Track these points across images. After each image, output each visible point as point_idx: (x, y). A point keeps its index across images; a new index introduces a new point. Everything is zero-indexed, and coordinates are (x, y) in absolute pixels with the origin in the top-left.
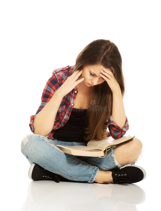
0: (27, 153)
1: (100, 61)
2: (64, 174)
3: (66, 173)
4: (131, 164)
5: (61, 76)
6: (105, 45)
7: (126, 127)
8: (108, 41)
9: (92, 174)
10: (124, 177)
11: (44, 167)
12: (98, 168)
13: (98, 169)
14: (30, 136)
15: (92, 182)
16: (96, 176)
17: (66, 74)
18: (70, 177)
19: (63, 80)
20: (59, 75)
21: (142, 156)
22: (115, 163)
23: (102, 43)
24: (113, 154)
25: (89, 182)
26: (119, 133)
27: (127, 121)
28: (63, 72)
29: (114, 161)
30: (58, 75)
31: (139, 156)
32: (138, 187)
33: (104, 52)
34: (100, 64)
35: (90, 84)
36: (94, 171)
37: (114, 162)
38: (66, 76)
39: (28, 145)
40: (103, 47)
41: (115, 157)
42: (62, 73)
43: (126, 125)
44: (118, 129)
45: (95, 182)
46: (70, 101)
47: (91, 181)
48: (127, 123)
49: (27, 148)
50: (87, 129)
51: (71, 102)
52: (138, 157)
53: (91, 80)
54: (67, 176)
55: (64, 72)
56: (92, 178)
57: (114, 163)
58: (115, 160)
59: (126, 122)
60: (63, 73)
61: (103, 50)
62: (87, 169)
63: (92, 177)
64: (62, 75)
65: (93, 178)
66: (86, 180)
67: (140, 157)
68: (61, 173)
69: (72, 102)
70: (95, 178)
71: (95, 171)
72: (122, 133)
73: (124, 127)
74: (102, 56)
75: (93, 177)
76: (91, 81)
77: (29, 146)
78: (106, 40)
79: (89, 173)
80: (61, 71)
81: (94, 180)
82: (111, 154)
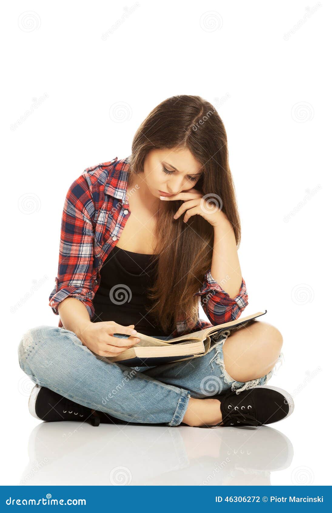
0: (33, 370)
1: (186, 140)
2: (116, 411)
3: (120, 409)
4: (258, 380)
5: (98, 176)
6: (192, 104)
7: (242, 296)
8: (198, 99)
9: (177, 408)
10: (246, 411)
11: (71, 397)
12: (188, 393)
13: (189, 396)
14: (37, 331)
15: (177, 425)
16: (184, 412)
17: (108, 172)
18: (129, 415)
19: (102, 185)
20: (94, 175)
21: (282, 364)
22: (225, 378)
23: (186, 102)
24: (221, 358)
25: (170, 424)
26: (228, 308)
27: (243, 284)
28: (103, 169)
29: (222, 373)
30: (92, 175)
31: (276, 365)
32: (277, 435)
33: (191, 120)
34: (185, 145)
35: (164, 193)
36: (180, 400)
37: (221, 376)
38: (108, 178)
39: (34, 351)
40: (189, 110)
41: (224, 365)
42: (100, 172)
43: (242, 292)
44: (225, 299)
45: (183, 424)
46: (112, 230)
47: (176, 421)
48: (243, 288)
49: (32, 358)
50: (152, 290)
51: (112, 233)
52: (273, 366)
53: (167, 182)
54: (122, 413)
55: (106, 170)
56: (177, 417)
57: (222, 378)
58: (224, 371)
59: (242, 286)
60: (104, 172)
61: (188, 117)
62: (166, 397)
63: (176, 414)
64: (100, 175)
65: (178, 415)
66: (164, 421)
67: (278, 365)
68: (110, 409)
69: (115, 233)
70: (183, 415)
71: (184, 400)
72: (233, 308)
73: (239, 296)
74: (188, 128)
75: (178, 413)
76: (166, 185)
77: (36, 352)
78: (192, 96)
79: (170, 406)
80: (99, 166)
81: (181, 420)
82: (215, 358)
